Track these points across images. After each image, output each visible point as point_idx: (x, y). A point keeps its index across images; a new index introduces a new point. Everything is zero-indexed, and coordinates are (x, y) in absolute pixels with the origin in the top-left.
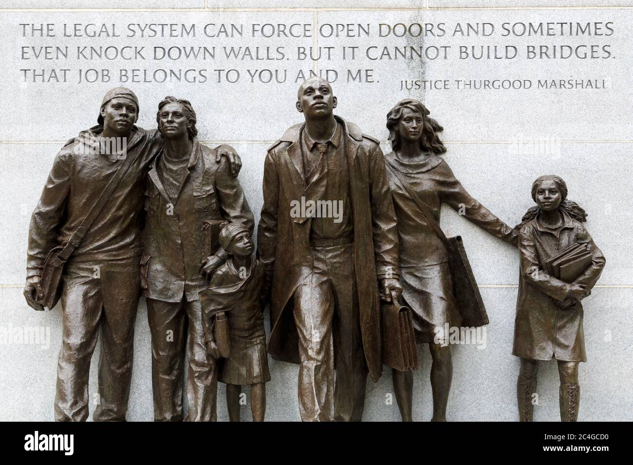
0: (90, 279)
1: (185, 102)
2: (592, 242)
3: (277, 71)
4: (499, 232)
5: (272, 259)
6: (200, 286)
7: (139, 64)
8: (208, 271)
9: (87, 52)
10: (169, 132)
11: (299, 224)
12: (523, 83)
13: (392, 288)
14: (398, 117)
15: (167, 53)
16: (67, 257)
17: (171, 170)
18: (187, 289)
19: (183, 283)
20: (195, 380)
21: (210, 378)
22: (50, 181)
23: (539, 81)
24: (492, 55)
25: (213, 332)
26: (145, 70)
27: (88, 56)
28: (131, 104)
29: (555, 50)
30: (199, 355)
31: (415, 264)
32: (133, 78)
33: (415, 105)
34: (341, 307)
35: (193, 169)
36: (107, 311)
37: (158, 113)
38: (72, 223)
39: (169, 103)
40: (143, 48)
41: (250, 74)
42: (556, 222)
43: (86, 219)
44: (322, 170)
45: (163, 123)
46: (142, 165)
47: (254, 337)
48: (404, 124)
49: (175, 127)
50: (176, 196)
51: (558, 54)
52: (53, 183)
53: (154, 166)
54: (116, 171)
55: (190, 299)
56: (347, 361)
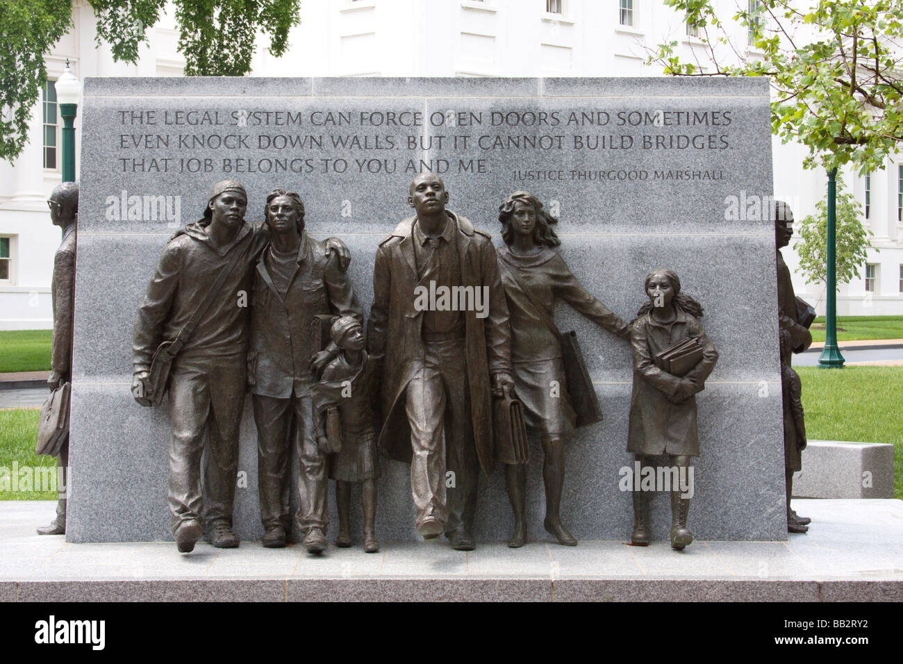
0: (199, 374)
1: (294, 195)
2: (705, 336)
3: (386, 161)
4: (614, 327)
5: (382, 355)
6: (310, 382)
7: (243, 153)
8: (319, 366)
9: (189, 141)
10: (279, 226)
11: (411, 318)
12: (639, 175)
13: (505, 383)
14: (509, 210)
15: (272, 141)
16: (175, 353)
17: (279, 263)
18: (295, 385)
19: (293, 379)
20: (307, 475)
21: (321, 473)
22: (158, 275)
23: (656, 172)
24: (607, 145)
25: (325, 427)
26: (249, 160)
27: (190, 145)
28: (241, 198)
29: (671, 139)
30: (310, 449)
31: (527, 359)
32: (237, 168)
33: (527, 199)
34: (453, 401)
35: (302, 263)
36: (215, 407)
37: (267, 206)
38: (180, 317)
39: (279, 196)
40: (247, 136)
41: (359, 164)
42: (669, 316)
43: (195, 314)
44: (434, 265)
45: (272, 217)
46: (250, 258)
47: (365, 434)
48: (515, 218)
49: (285, 221)
50: (286, 291)
51: (675, 145)
52: (161, 277)
53: (261, 260)
54: (224, 266)
55: (299, 395)
56: (459, 457)
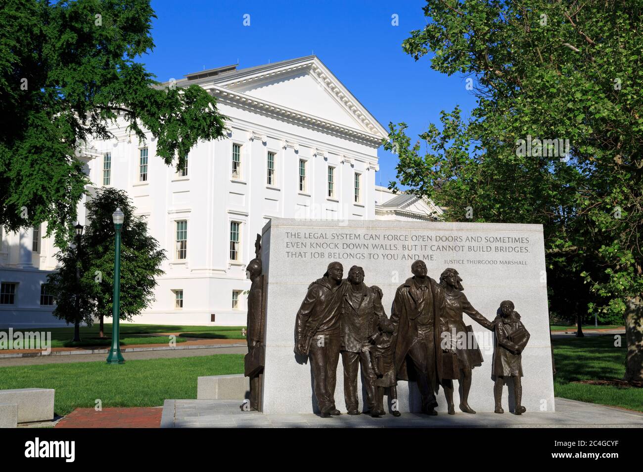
1: (361, 268)
3: (394, 255)
4: (486, 323)
10: (357, 281)
12: (494, 262)
14: (446, 275)
15: (348, 246)
17: (355, 296)
18: (362, 347)
19: (361, 344)
23: (500, 261)
24: (481, 250)
26: (339, 254)
27: (315, 247)
28: (340, 267)
29: (506, 248)
35: (366, 296)
37: (350, 272)
38: (315, 318)
39: (355, 268)
40: (338, 244)
41: (383, 256)
43: (323, 317)
44: (423, 298)
45: (353, 277)
48: (449, 279)
49: (359, 279)
50: (358, 307)
51: (507, 251)
52: (308, 301)
53: (347, 294)
54: (334, 297)
55: (364, 351)
